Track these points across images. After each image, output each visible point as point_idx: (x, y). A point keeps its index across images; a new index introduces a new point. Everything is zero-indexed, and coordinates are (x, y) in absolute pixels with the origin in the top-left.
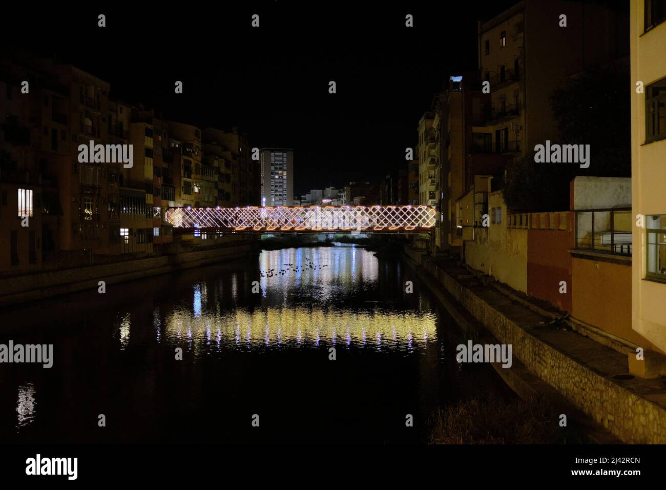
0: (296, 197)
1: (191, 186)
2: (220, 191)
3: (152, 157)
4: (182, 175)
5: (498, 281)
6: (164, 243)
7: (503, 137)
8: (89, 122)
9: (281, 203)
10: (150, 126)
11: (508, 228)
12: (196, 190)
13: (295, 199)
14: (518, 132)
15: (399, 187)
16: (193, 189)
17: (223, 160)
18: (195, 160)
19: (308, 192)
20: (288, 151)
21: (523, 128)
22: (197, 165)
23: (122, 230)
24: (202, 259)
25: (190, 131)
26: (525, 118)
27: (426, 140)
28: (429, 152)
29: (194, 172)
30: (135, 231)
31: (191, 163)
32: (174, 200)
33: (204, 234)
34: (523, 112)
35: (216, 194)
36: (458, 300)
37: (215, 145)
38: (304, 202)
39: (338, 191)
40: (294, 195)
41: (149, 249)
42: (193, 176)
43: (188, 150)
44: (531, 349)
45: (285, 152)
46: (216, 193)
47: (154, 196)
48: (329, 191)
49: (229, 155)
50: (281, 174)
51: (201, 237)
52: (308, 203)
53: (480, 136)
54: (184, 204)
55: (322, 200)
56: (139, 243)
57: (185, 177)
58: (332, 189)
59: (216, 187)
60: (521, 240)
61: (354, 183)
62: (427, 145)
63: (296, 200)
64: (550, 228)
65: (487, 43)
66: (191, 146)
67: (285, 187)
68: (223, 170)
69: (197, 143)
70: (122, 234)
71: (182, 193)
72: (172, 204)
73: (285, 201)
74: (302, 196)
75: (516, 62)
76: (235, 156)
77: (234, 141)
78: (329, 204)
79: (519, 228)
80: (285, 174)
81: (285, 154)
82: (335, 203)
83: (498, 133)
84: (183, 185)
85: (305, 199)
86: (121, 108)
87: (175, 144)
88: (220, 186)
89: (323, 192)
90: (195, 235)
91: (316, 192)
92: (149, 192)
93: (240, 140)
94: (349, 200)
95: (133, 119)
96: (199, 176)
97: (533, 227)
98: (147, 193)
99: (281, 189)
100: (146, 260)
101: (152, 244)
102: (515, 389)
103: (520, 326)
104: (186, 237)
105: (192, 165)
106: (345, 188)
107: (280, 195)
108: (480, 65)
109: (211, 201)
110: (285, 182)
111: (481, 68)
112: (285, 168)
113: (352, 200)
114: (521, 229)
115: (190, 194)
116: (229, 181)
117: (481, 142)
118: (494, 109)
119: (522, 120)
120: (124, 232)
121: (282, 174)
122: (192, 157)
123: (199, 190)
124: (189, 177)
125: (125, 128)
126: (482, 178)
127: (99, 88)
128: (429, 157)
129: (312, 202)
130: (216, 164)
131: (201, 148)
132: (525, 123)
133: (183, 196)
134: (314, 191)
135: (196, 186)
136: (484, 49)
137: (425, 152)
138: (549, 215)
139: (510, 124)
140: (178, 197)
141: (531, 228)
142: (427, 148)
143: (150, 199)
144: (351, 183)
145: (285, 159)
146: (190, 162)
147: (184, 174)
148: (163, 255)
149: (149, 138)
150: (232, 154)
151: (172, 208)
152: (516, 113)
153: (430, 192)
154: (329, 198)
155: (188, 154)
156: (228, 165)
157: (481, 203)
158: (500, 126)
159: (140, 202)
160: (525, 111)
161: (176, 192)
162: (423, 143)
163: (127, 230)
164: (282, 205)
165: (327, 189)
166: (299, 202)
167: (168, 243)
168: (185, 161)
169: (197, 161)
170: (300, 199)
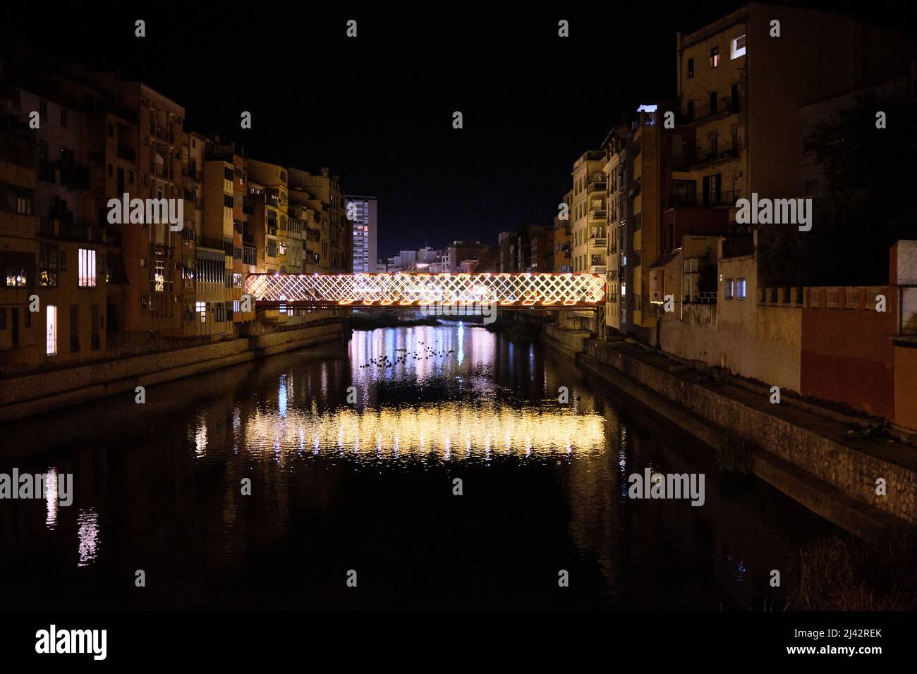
0: (381, 260)
1: (275, 245)
2: (309, 252)
3: (232, 208)
4: (266, 231)
5: (738, 375)
6: (245, 322)
7: (714, 186)
8: (159, 160)
9: (361, 268)
10: (230, 166)
11: (759, 305)
12: (282, 250)
13: (378, 263)
14: (737, 178)
15: (534, 248)
16: (278, 250)
17: (312, 211)
18: (281, 211)
19: (396, 253)
20: (369, 199)
21: (744, 174)
22: (282, 217)
23: (198, 304)
24: (288, 342)
25: (276, 174)
26: (748, 162)
27: (586, 187)
28: (591, 203)
29: (279, 226)
30: (212, 306)
31: (276, 216)
32: (255, 264)
33: (290, 309)
34: (744, 154)
35: (304, 257)
36: (673, 399)
37: (300, 191)
38: (391, 267)
39: (436, 252)
40: (379, 258)
41: (228, 329)
42: (278, 232)
43: (273, 197)
44: (851, 468)
45: (367, 201)
46: (304, 254)
47: (234, 259)
48: (425, 252)
49: (318, 205)
50: (361, 230)
51: (286, 313)
52: (397, 267)
53: (681, 183)
54: (268, 270)
55: (415, 265)
56: (217, 321)
57: (269, 233)
58: (429, 250)
59: (304, 248)
60: (789, 323)
61: (460, 242)
62: (588, 193)
63: (380, 263)
64: (847, 307)
65: (691, 62)
66: (276, 192)
67: (366, 246)
68: (312, 225)
69: (283, 189)
70: (198, 310)
71: (266, 254)
72: (253, 269)
73: (367, 265)
74: (389, 259)
75: (734, 88)
76: (325, 207)
77: (323, 185)
78: (425, 271)
79: (783, 307)
80: (366, 229)
81: (366, 204)
82: (434, 268)
83: (706, 180)
84: (266, 244)
85: (393, 263)
86: (194, 141)
87: (257, 189)
88: (309, 245)
89: (416, 254)
90: (281, 311)
91: (407, 254)
92: (229, 253)
93: (330, 185)
94: (455, 264)
95: (208, 156)
96: (285, 233)
97: (811, 305)
98: (226, 254)
99: (361, 250)
100: (224, 344)
101: (231, 322)
102: (833, 521)
103: (825, 437)
104: (270, 314)
105: (277, 218)
106: (449, 249)
107: (360, 257)
108: (679, 91)
109: (298, 265)
110: (366, 240)
111: (682, 95)
112: (366, 222)
113: (458, 264)
114: (788, 307)
115: (275, 256)
116: (318, 240)
117: (682, 191)
118: (700, 148)
119: (743, 164)
120: (200, 307)
121: (363, 230)
122: (276, 207)
123: (285, 251)
124: (274, 234)
125: (198, 168)
126: (694, 239)
127: (172, 114)
128: (591, 210)
129: (402, 267)
130: (304, 216)
131: (287, 196)
132: (748, 167)
133: (267, 258)
134: (405, 252)
135: (282, 245)
136: (685, 69)
137: (586, 204)
138: (845, 290)
139: (725, 169)
140: (261, 260)
141: (808, 307)
142: (589, 198)
143: (229, 261)
144: (455, 243)
145: (366, 211)
146: (275, 214)
147: (269, 230)
148: (241, 337)
149: (229, 181)
150: (322, 203)
151: (253, 274)
152: (734, 154)
153: (593, 256)
154: (425, 262)
155: (273, 203)
156: (317, 218)
157: (695, 272)
158: (710, 171)
159: (217, 268)
160: (748, 153)
161: (258, 254)
162: (581, 191)
163: (204, 304)
164: (363, 271)
165: (421, 250)
166: (384, 267)
167: (250, 321)
168: (270, 212)
169: (283, 212)
170: (386, 262)
